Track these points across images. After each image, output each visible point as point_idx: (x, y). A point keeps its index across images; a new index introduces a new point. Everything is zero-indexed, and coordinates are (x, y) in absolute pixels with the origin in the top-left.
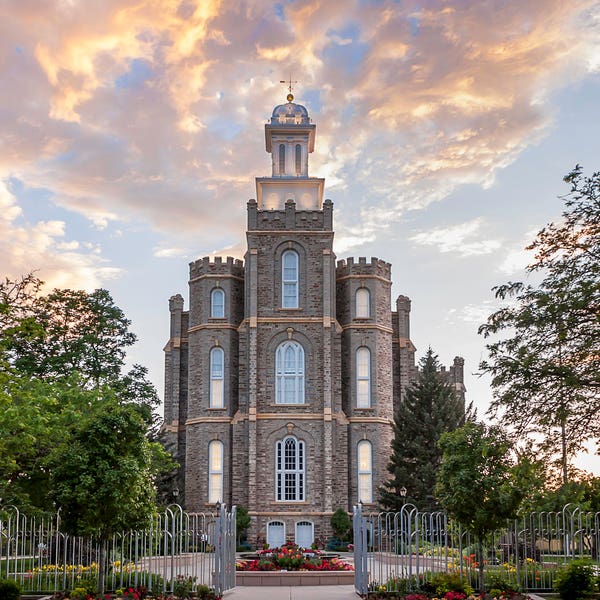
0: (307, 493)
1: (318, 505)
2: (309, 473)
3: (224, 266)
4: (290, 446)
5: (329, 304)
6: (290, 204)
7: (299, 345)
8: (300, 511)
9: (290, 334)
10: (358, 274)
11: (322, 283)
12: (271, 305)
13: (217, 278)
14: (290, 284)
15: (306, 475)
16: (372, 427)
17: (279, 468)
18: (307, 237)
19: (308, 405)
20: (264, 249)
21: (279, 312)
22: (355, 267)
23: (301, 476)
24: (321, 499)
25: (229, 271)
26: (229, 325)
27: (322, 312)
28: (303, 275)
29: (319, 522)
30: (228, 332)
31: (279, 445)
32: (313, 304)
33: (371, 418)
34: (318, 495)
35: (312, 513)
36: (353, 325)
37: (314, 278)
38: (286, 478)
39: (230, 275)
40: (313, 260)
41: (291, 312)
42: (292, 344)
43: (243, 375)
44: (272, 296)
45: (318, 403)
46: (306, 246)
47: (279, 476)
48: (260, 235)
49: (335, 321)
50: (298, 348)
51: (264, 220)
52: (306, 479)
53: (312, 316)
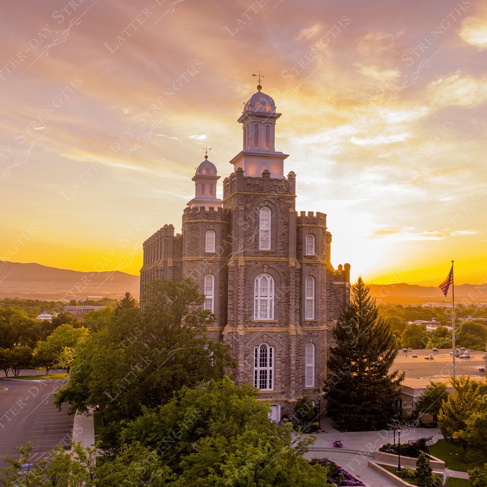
0: (275, 384)
1: (283, 393)
2: (277, 370)
3: (215, 213)
4: (264, 350)
5: (292, 248)
6: (266, 173)
7: (271, 277)
8: (271, 397)
9: (266, 269)
10: (308, 223)
11: (288, 232)
12: (253, 247)
13: (211, 223)
14: (265, 231)
15: (275, 371)
16: (315, 334)
17: (256, 366)
18: (278, 199)
19: (277, 321)
20: (248, 206)
21: (258, 253)
22: (306, 218)
23: (271, 371)
24: (286, 389)
25: (219, 217)
26: (219, 258)
27: (288, 254)
28: (274, 226)
29: (284, 405)
30: (218, 263)
31: (256, 349)
32: (281, 248)
33: (315, 328)
34: (283, 386)
35: (280, 399)
36: (305, 261)
37: (282, 229)
38: (261, 373)
39: (220, 221)
40: (282, 216)
41: (266, 253)
42: (266, 275)
43: (232, 298)
44: (253, 240)
45: (284, 320)
46: (277, 205)
47: (256, 372)
48: (246, 196)
49: (296, 261)
50: (269, 279)
51: (249, 184)
52: (275, 374)
53: (282, 257)
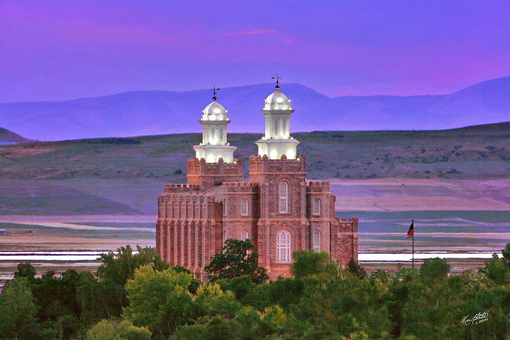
3: (248, 187)
5: (303, 211)
9: (284, 227)
10: (315, 191)
11: (300, 200)
12: (275, 211)
13: (245, 195)
14: (283, 200)
18: (293, 176)
20: (271, 182)
21: (278, 215)
25: (251, 190)
26: (251, 219)
27: (300, 215)
28: (290, 196)
30: (250, 223)
32: (295, 211)
36: (313, 219)
37: (296, 198)
39: (251, 193)
40: (296, 188)
41: (285, 215)
42: (284, 231)
43: (261, 248)
44: (275, 207)
46: (292, 180)
48: (269, 175)
49: (306, 220)
50: (287, 233)
53: (296, 217)
